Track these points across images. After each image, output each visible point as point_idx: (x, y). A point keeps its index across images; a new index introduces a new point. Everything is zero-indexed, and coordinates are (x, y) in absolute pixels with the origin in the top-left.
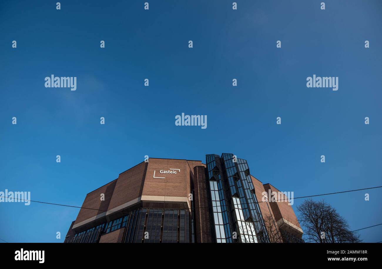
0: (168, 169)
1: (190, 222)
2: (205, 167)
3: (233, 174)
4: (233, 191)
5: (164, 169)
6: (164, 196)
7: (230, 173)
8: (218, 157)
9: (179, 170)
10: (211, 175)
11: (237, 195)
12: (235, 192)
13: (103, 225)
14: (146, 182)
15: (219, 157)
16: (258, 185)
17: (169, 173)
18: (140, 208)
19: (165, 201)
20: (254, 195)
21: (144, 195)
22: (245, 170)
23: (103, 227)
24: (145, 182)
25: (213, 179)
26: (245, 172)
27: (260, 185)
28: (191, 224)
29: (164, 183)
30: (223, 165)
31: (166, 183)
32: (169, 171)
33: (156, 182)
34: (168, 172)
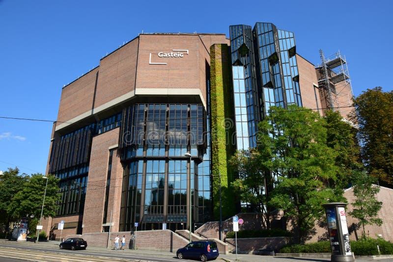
0: (170, 51)
1: (203, 119)
2: (229, 45)
3: (269, 55)
4: (266, 79)
5: (164, 51)
6: (167, 87)
7: (264, 54)
8: (249, 28)
9: (188, 51)
10: (234, 58)
11: (270, 85)
12: (268, 81)
13: (93, 125)
14: (140, 70)
15: (251, 29)
16: (307, 69)
17: (172, 56)
18: (136, 105)
19: (168, 94)
20: (297, 83)
21: (139, 88)
22: (289, 48)
23: (93, 128)
24: (138, 71)
25: (239, 63)
26: (289, 51)
27: (310, 69)
28: (206, 121)
29: (165, 71)
30: (255, 41)
31: (169, 70)
32: (172, 53)
33: (154, 69)
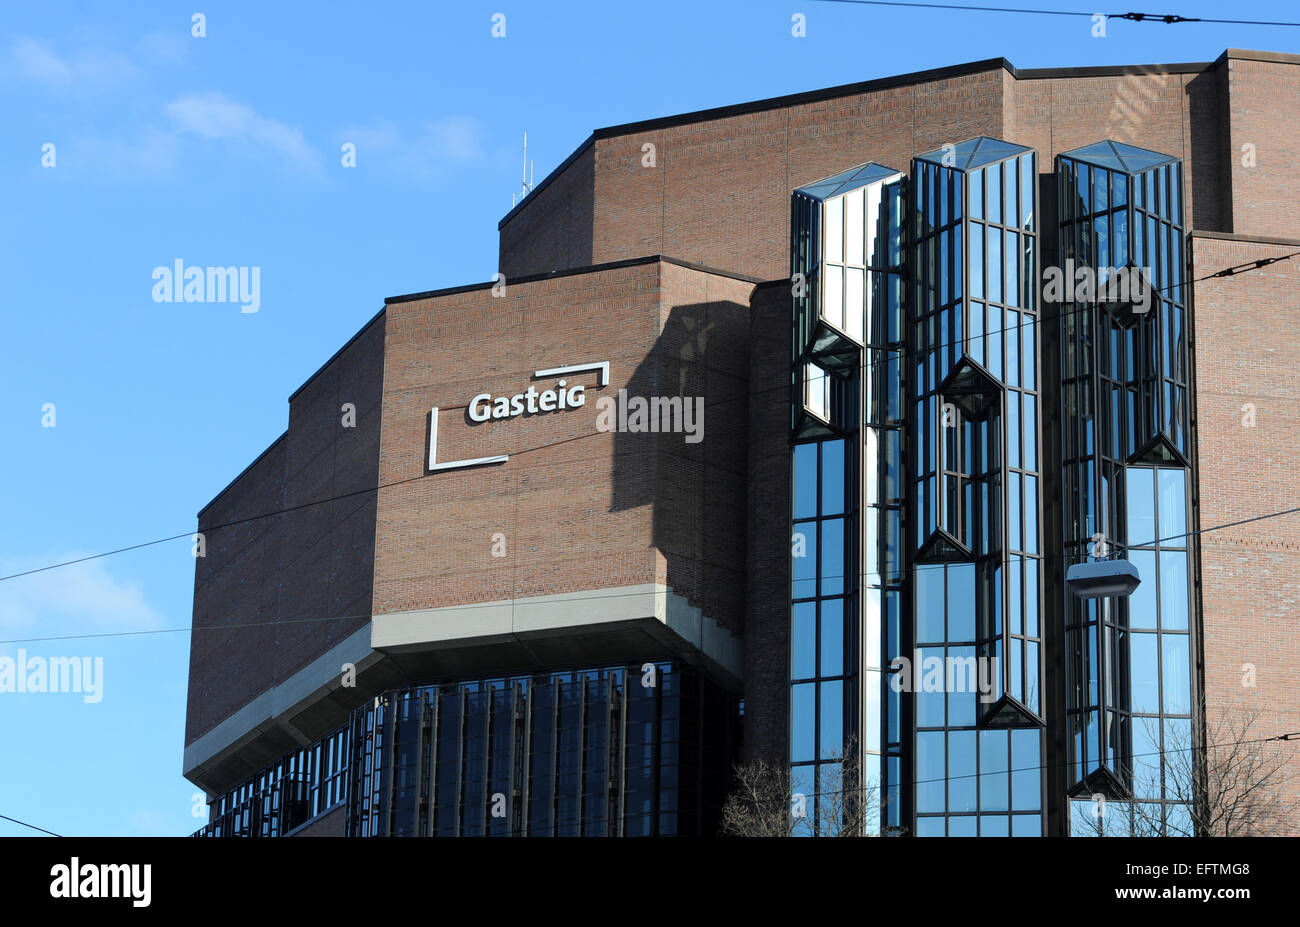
0: (524, 377)
5: (497, 381)
6: (509, 594)
9: (606, 366)
17: (532, 409)
19: (514, 631)
21: (385, 611)
24: (380, 516)
29: (503, 501)
31: (517, 493)
32: (531, 394)
33: (452, 498)
34: (524, 401)
